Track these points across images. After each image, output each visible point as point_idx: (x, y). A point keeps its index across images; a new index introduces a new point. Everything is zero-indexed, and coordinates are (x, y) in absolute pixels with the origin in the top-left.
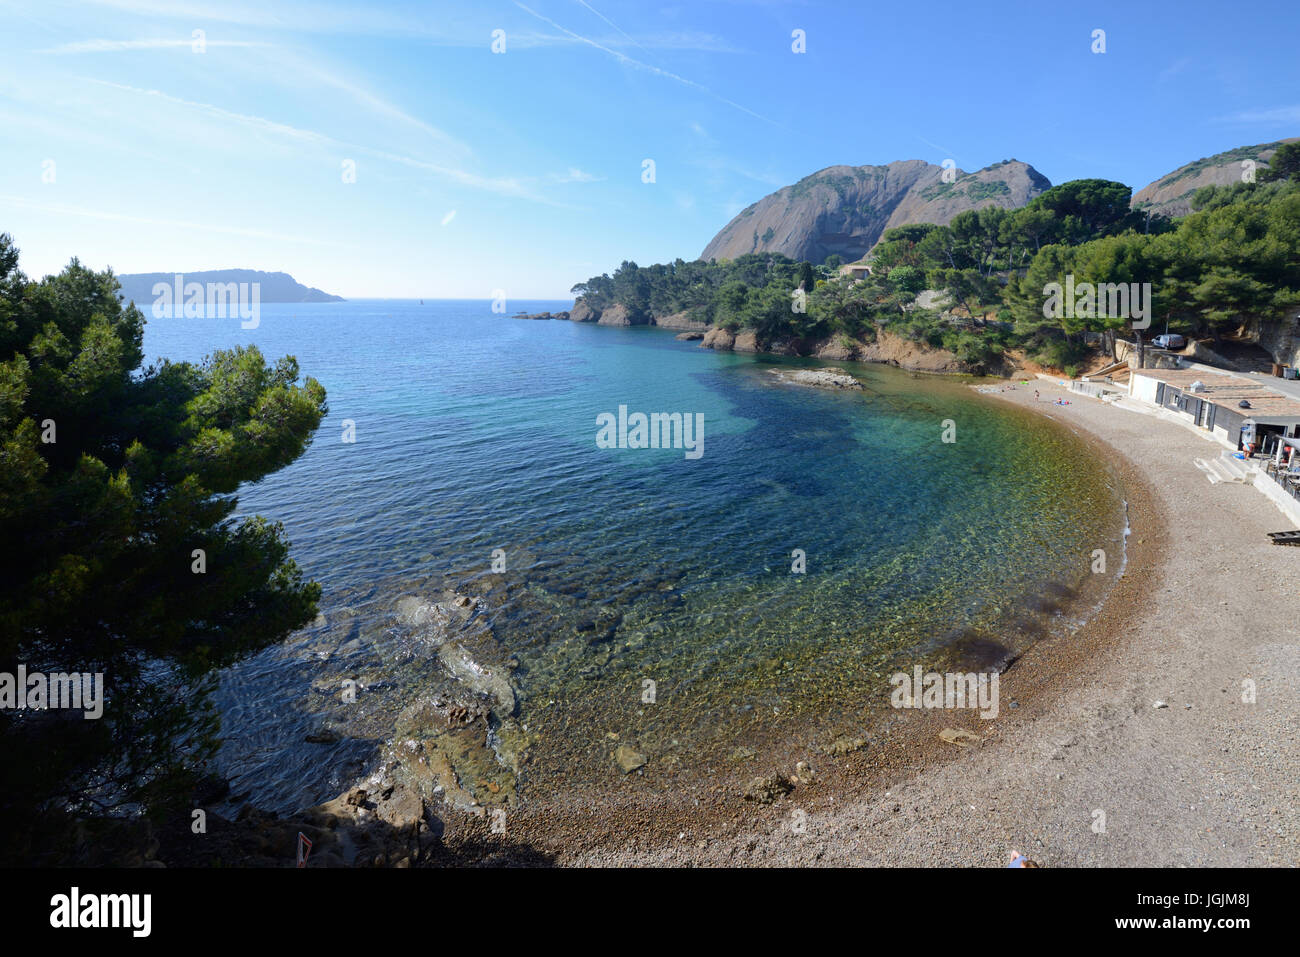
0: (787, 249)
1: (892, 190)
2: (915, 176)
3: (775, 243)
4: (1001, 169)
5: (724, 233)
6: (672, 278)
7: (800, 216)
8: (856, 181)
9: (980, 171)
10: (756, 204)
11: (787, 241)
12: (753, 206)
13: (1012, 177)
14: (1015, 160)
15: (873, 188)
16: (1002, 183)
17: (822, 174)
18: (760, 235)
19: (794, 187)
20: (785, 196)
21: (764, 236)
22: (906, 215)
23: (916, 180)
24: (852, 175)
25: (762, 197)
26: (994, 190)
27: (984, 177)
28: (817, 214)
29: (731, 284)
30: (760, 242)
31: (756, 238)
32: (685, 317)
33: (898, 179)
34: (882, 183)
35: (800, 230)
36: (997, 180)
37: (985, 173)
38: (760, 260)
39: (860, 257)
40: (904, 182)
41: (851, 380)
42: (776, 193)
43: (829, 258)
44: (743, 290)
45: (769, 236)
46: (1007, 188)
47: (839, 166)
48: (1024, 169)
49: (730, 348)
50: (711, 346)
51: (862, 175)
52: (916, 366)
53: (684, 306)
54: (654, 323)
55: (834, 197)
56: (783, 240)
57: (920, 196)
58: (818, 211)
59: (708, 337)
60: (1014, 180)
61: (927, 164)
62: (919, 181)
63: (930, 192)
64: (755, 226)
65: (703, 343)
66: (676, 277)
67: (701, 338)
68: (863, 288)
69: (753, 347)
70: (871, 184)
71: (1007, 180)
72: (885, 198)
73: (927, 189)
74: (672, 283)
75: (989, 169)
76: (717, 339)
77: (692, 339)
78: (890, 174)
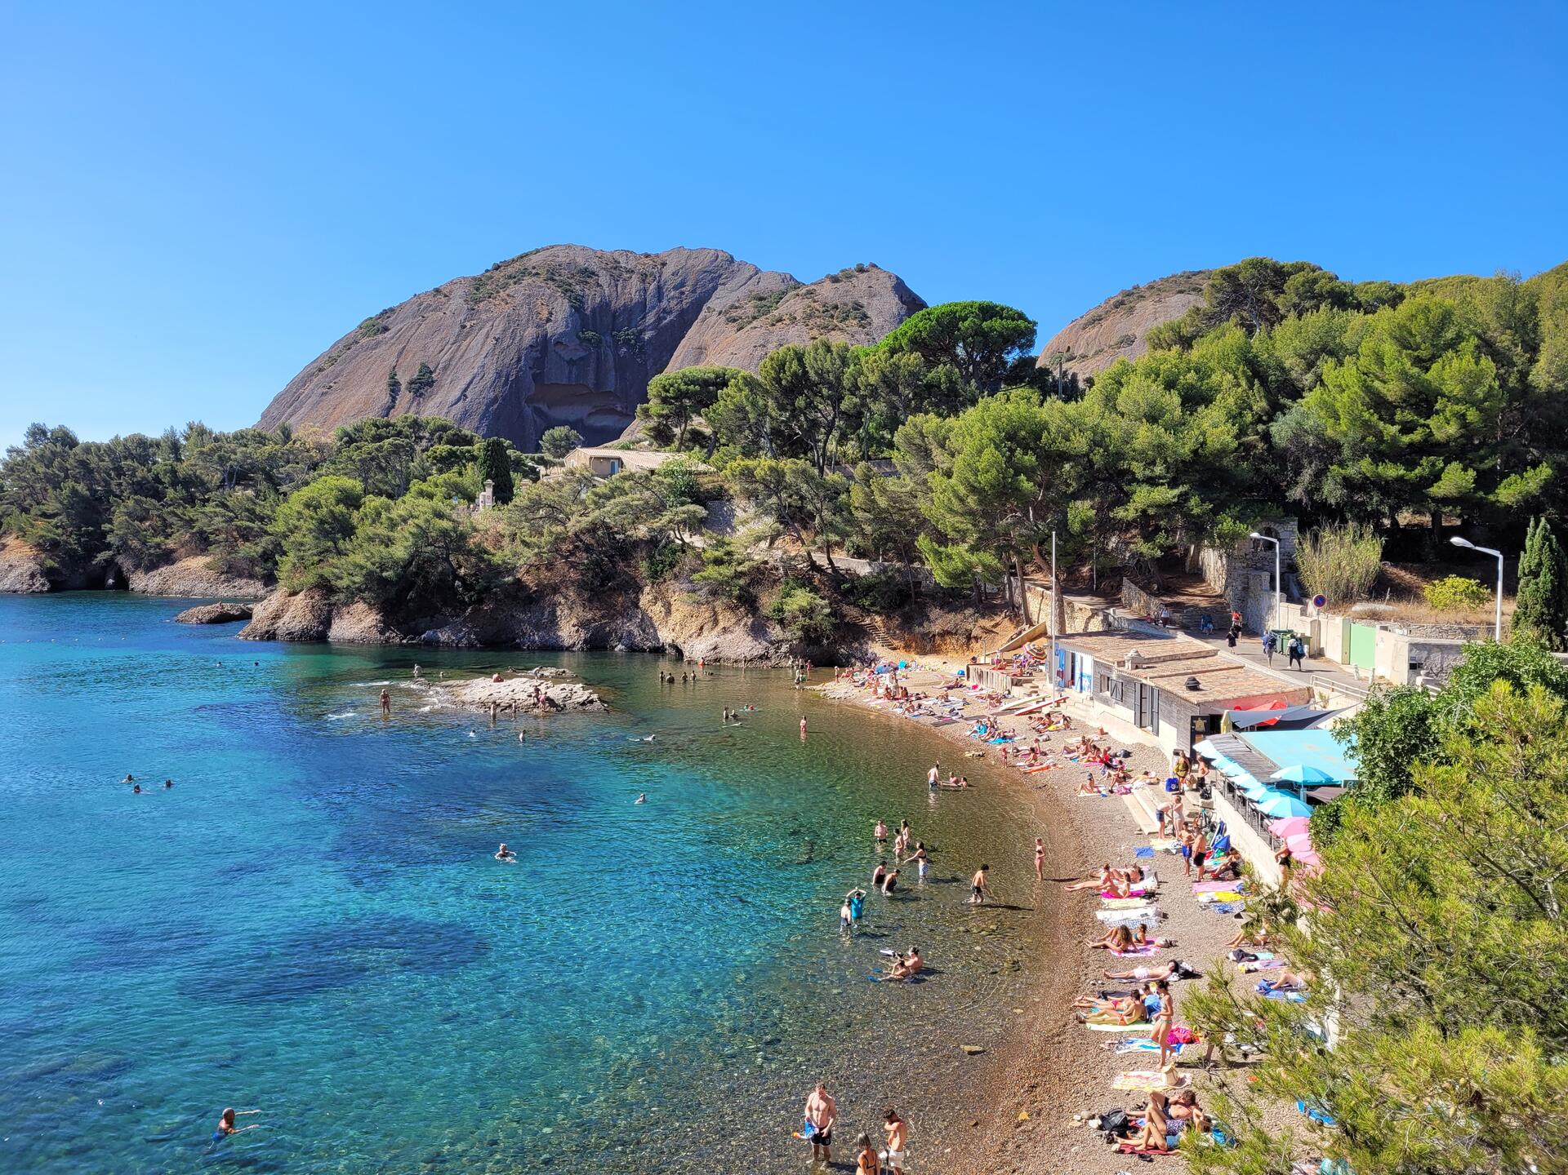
0: (465, 415)
1: (671, 302)
2: (712, 279)
3: (437, 399)
4: (854, 280)
5: (316, 370)
6: (174, 472)
7: (491, 342)
8: (604, 279)
9: (820, 283)
10: (392, 310)
11: (464, 395)
12: (385, 313)
13: (872, 296)
14: (874, 266)
15: (636, 298)
16: (858, 306)
17: (535, 260)
18: (403, 379)
19: (478, 283)
20: (457, 302)
21: (412, 383)
22: (701, 351)
23: (715, 288)
24: (594, 265)
25: (406, 297)
26: (845, 319)
27: (827, 292)
28: (527, 342)
29: (326, 486)
30: (405, 396)
31: (394, 387)
32: (208, 566)
33: (682, 284)
34: (652, 287)
35: (490, 375)
36: (848, 300)
37: (828, 285)
38: (399, 434)
39: (615, 434)
40: (694, 291)
41: (580, 693)
42: (437, 291)
43: (547, 435)
44: (351, 500)
45: (423, 384)
46: (865, 316)
47: (569, 246)
48: (890, 284)
49: (316, 638)
50: (270, 636)
51: (615, 269)
52: (712, 655)
53: (203, 542)
54: (122, 584)
55: (562, 308)
56: (457, 393)
57: (723, 318)
58: (529, 334)
59: (260, 611)
60: (875, 301)
61: (731, 260)
62: (720, 291)
63: (740, 312)
64: (392, 361)
65: (247, 628)
66: (183, 469)
67: (246, 616)
68: (608, 498)
69: (375, 635)
70: (632, 290)
71: (864, 302)
72: (659, 319)
73: (733, 307)
74: (174, 484)
75: (835, 280)
76: (286, 618)
77: (223, 619)
78: (668, 272)
